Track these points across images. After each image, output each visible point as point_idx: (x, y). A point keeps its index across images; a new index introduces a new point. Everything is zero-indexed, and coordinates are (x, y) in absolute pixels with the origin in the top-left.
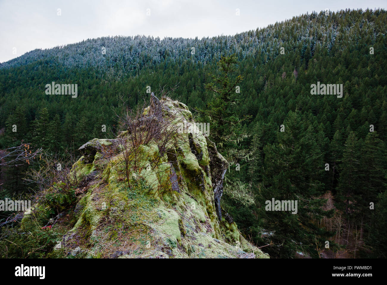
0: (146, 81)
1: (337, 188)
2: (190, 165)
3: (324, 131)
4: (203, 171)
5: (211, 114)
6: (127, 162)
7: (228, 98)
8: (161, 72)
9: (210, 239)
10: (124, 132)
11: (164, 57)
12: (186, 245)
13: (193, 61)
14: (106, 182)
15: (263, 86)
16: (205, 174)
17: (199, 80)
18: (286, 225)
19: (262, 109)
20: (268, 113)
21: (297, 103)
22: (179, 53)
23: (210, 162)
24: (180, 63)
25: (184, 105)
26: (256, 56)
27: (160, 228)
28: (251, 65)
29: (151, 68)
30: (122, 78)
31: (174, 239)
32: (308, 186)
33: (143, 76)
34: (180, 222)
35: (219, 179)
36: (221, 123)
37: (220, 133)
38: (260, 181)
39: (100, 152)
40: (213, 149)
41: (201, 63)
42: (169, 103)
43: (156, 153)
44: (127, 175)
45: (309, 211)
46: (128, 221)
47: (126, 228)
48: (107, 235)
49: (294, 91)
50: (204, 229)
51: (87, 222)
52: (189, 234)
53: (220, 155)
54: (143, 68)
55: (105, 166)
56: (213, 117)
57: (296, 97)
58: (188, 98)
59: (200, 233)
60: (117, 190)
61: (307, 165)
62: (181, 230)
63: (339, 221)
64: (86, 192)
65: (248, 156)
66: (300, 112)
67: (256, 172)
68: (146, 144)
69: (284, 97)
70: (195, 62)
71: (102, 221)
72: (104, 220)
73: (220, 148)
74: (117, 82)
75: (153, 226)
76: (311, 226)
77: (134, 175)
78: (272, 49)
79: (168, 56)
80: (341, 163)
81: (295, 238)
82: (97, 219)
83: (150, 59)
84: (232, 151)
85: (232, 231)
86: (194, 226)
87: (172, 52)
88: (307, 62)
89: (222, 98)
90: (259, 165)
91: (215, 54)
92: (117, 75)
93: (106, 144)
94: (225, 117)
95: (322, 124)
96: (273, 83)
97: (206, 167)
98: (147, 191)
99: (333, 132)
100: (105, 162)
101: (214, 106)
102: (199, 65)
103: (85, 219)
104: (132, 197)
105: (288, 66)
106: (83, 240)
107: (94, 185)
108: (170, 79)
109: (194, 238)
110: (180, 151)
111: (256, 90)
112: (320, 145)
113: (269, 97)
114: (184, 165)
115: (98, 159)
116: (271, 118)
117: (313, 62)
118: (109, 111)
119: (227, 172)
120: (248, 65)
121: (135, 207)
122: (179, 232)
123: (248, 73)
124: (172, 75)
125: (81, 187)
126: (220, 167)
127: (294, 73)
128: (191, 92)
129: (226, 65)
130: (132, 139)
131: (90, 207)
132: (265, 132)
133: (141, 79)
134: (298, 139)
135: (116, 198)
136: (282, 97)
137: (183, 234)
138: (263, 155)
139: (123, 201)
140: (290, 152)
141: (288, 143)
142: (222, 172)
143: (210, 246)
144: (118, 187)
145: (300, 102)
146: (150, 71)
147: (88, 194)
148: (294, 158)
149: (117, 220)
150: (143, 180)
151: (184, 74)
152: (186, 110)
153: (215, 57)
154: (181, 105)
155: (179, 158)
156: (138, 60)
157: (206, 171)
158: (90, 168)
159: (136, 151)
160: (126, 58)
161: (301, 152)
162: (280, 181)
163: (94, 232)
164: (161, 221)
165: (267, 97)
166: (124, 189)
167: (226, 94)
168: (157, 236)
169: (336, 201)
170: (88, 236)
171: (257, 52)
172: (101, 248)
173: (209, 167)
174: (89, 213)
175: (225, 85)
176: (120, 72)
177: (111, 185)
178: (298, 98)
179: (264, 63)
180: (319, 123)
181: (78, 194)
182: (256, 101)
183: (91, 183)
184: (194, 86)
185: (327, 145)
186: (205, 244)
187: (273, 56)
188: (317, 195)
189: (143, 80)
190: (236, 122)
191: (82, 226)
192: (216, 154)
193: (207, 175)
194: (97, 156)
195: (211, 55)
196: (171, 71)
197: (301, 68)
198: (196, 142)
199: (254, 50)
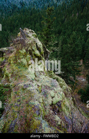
0: (16, 18)
1: (84, 58)
2: (37, 54)
3: (84, 39)
4: (41, 56)
5: (44, 34)
6: (15, 56)
7: (50, 27)
8: (22, 14)
9: (44, 77)
10: (12, 44)
11: (23, 6)
12: (37, 79)
13: (36, 8)
14: (10, 63)
15: (64, 20)
16: (42, 57)
17: (39, 18)
18: (68, 70)
19: (63, 31)
20: (65, 32)
21: (76, 28)
22: (29, 3)
23: (44, 52)
24: (30, 9)
25: (33, 31)
26: (62, 6)
27: (29, 76)
28: (60, 10)
29: (18, 12)
30: (5, 17)
31: (33, 78)
32: (75, 58)
33: (15, 16)
34: (35, 73)
35: (47, 58)
36: (47, 38)
37: (47, 41)
38: (61, 57)
39: (5, 53)
40: (45, 48)
41: (39, 9)
42: (27, 31)
43: (25, 53)
44: (17, 61)
45: (75, 65)
46: (19, 75)
47: (19, 77)
48: (14, 79)
49: (76, 23)
50: (42, 74)
51: (7, 76)
52: (38, 76)
53: (47, 50)
54: (14, 12)
55: (8, 57)
56: (45, 35)
57: (76, 25)
58: (35, 27)
59: (41, 75)
60: (14, 66)
61: (76, 51)
62: (35, 75)
63: (83, 68)
64: (4, 67)
65: (57, 49)
66: (77, 32)
67: (60, 54)
68: (21, 50)
69: (72, 25)
70: (37, 9)
71: (12, 76)
72: (12, 75)
73: (47, 47)
74: (3, 19)
75: (27, 75)
76: (75, 70)
77: (19, 61)
78: (70, 2)
79: (24, 5)
80: (87, 50)
81: (70, 73)
82: (10, 75)
83: (16, 7)
84: (51, 48)
85: (51, 73)
86: (39, 74)
87: (26, 3)
88: (83, 8)
89: (48, 27)
90: (61, 51)
91: (45, 4)
92: (3, 15)
93: (6, 49)
94: (49, 35)
95: (84, 36)
96: (68, 19)
97: (43, 55)
98: (24, 65)
99: (87, 40)
100: (8, 56)
101: (45, 31)
102: (38, 10)
103: (6, 75)
104: (19, 68)
105: (75, 11)
106: (7, 81)
107: (6, 64)
108: (27, 18)
109: (39, 77)
110: (33, 50)
111: (62, 22)
112: (82, 44)
113: (66, 26)
114: (35, 55)
115: (5, 55)
116: (66, 34)
117: (85, 8)
118: (3, 33)
119: (50, 55)
120: (59, 10)
121: (21, 71)
122: (35, 76)
123: (59, 14)
124: (27, 16)
125: (2, 65)
126: (47, 54)
127: (77, 14)
128: (36, 23)
129: (49, 12)
130: (15, 47)
131: (7, 72)
132: (64, 39)
133: (14, 18)
134: (74, 43)
135: (14, 69)
136: (71, 25)
137: (36, 77)
138: (62, 48)
139: (17, 69)
140: (71, 47)
141: (71, 44)
142: (48, 55)
143: (44, 79)
144: (14, 65)
145: (77, 28)
146: (17, 13)
147: (5, 68)
148: (72, 49)
149: (16, 75)
150: (22, 62)
151: (32, 15)
152: (34, 34)
153: (45, 6)
154: (32, 31)
155: (33, 53)
156: (10, 7)
157: (42, 56)
158: (3, 59)
159: (18, 52)
160: (5, 6)
161: (75, 47)
162: (67, 57)
163: (10, 79)
164: (29, 74)
165: (65, 25)
166: (16, 66)
167: (49, 26)
168: (28, 78)
169: (83, 62)
170: (9, 80)
171: (63, 3)
172: (13, 83)
173: (43, 54)
174: (7, 74)
175: (49, 22)
176: (4, 14)
177: (12, 65)
178: (77, 26)
179: (65, 9)
180: (83, 36)
181: (2, 68)
182: (61, 27)
183: (5, 64)
184: (37, 21)
185: (84, 44)
186: (42, 78)
187: (70, 5)
188: (78, 61)
189: (15, 18)
190: (53, 37)
191: (6, 77)
192: (46, 49)
193: (43, 57)
194: (4, 54)
195: (43, 5)
196: (27, 14)
197: (80, 12)
198: (38, 46)
199: (62, 2)
